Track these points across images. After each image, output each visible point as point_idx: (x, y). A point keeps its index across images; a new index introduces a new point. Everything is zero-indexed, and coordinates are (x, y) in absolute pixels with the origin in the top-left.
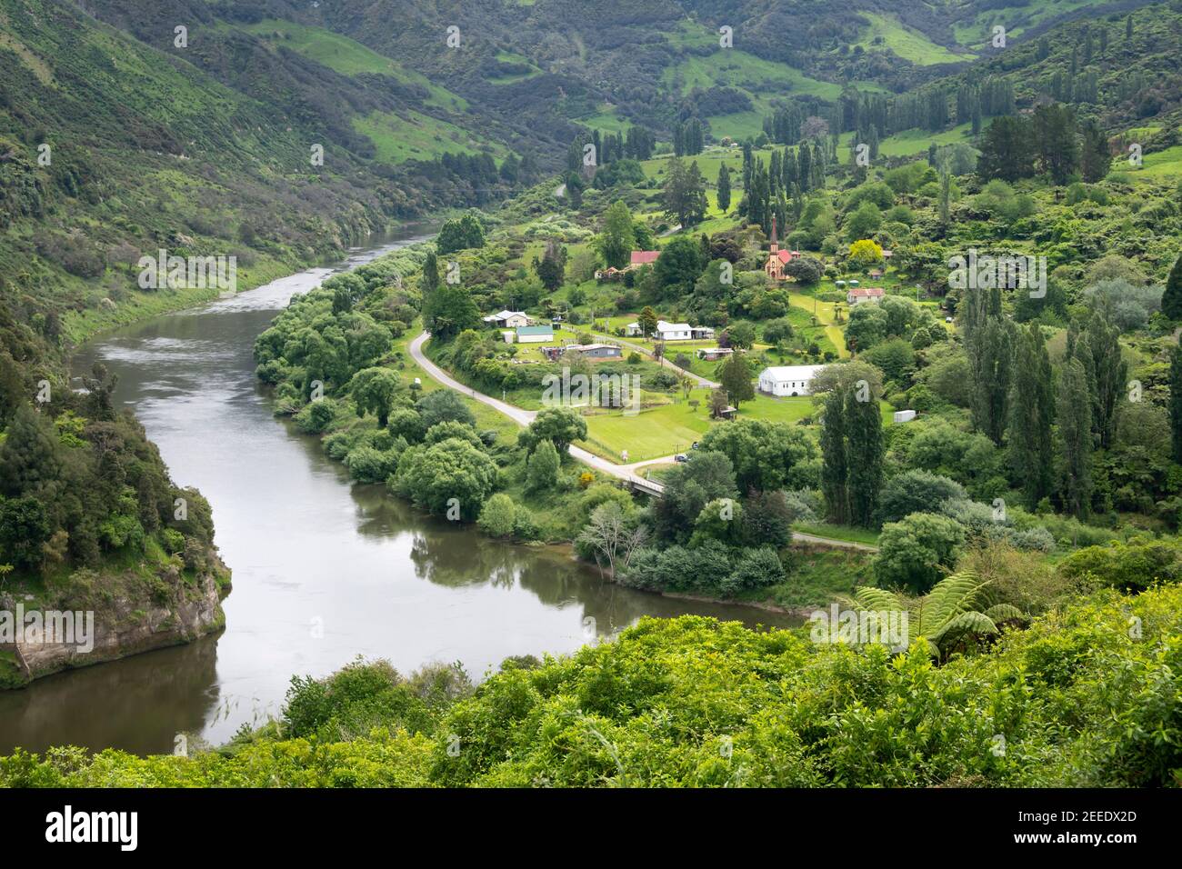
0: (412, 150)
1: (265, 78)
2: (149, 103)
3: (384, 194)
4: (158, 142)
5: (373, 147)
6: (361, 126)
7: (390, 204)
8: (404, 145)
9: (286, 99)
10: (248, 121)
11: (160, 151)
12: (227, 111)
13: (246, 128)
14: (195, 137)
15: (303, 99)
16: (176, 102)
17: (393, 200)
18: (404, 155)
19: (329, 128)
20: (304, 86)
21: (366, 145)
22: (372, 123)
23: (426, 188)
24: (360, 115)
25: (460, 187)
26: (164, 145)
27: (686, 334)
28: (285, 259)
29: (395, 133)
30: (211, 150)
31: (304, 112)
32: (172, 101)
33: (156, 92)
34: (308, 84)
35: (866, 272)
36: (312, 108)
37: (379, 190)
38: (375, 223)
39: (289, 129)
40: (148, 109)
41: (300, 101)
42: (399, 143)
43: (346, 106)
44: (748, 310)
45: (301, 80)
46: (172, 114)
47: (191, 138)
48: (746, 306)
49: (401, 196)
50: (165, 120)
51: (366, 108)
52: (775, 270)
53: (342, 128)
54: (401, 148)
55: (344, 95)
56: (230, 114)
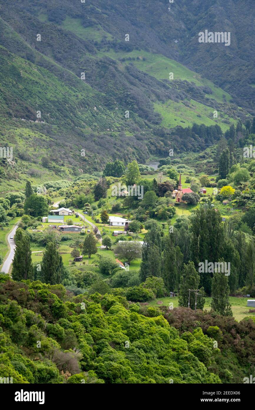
0: (181, 121)
1: (113, 82)
2: (30, 95)
3: (152, 144)
4: (25, 115)
5: (161, 119)
6: (158, 108)
7: (154, 149)
8: (177, 118)
9: (121, 93)
10: (88, 104)
11: (24, 118)
12: (77, 99)
13: (86, 107)
14: (50, 112)
15: (129, 93)
16: (48, 94)
17: (156, 147)
18: (175, 124)
19: (140, 109)
20: (132, 87)
21: (158, 117)
22: (165, 106)
23: (178, 141)
24: (160, 103)
25: (198, 142)
26: (27, 116)
27: (123, 223)
28: (62, 175)
29: (176, 112)
30: (58, 118)
31: (129, 100)
32: (46, 94)
33: (39, 89)
34: (135, 85)
35: (222, 201)
36: (133, 98)
37: (150, 142)
38: (140, 158)
39: (117, 108)
40: (30, 97)
41: (127, 94)
42: (175, 117)
43: (154, 97)
44: (157, 215)
45: (132, 83)
46: (41, 100)
47: (48, 112)
48: (156, 213)
49: (161, 145)
50: (36, 103)
51: (164, 99)
52: (179, 197)
53: (147, 109)
54: (175, 120)
55: (154, 92)
56: (79, 100)
